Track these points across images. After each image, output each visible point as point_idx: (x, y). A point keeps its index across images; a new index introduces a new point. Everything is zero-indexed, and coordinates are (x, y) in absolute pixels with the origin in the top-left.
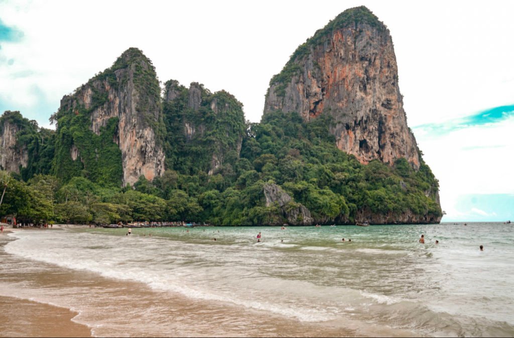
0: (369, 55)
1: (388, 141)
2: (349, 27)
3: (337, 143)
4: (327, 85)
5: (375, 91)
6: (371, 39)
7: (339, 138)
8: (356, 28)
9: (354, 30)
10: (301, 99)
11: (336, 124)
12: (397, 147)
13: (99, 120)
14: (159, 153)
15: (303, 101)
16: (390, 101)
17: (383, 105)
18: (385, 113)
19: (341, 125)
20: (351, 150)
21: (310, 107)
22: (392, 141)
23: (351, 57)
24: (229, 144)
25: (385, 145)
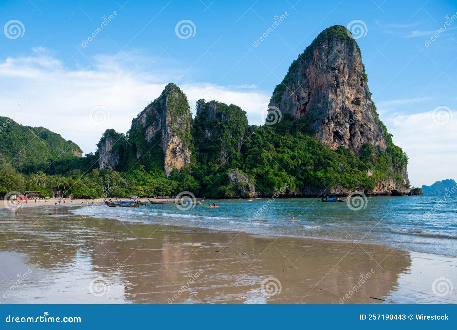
0: (338, 65)
1: (357, 130)
2: (323, 45)
3: (316, 135)
4: (312, 90)
5: (343, 92)
6: (340, 52)
7: (318, 131)
8: (329, 45)
9: (327, 46)
10: (294, 102)
11: (315, 120)
12: (365, 134)
13: (151, 133)
14: (185, 152)
15: (295, 104)
16: (359, 99)
17: (352, 102)
18: (354, 109)
19: (319, 121)
20: (327, 140)
21: (301, 108)
22: (361, 130)
23: (325, 68)
24: (231, 142)
25: (355, 133)
